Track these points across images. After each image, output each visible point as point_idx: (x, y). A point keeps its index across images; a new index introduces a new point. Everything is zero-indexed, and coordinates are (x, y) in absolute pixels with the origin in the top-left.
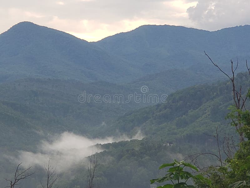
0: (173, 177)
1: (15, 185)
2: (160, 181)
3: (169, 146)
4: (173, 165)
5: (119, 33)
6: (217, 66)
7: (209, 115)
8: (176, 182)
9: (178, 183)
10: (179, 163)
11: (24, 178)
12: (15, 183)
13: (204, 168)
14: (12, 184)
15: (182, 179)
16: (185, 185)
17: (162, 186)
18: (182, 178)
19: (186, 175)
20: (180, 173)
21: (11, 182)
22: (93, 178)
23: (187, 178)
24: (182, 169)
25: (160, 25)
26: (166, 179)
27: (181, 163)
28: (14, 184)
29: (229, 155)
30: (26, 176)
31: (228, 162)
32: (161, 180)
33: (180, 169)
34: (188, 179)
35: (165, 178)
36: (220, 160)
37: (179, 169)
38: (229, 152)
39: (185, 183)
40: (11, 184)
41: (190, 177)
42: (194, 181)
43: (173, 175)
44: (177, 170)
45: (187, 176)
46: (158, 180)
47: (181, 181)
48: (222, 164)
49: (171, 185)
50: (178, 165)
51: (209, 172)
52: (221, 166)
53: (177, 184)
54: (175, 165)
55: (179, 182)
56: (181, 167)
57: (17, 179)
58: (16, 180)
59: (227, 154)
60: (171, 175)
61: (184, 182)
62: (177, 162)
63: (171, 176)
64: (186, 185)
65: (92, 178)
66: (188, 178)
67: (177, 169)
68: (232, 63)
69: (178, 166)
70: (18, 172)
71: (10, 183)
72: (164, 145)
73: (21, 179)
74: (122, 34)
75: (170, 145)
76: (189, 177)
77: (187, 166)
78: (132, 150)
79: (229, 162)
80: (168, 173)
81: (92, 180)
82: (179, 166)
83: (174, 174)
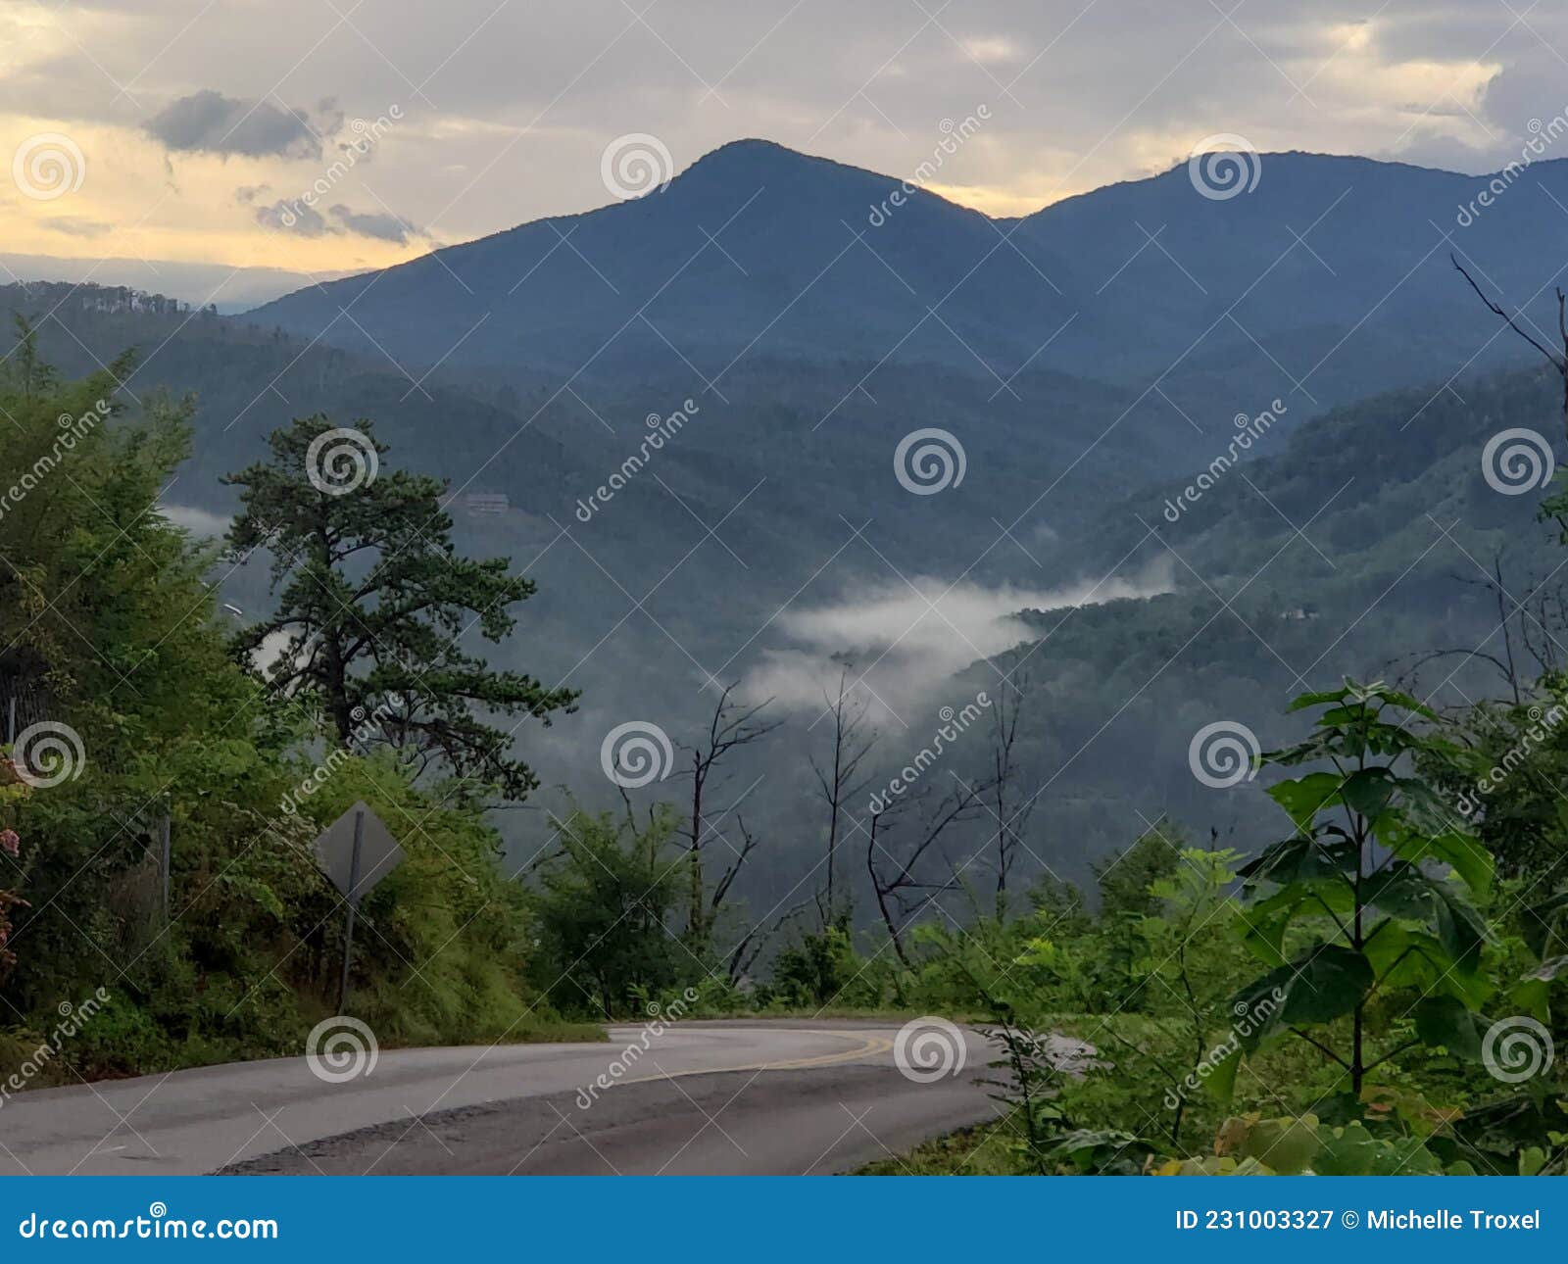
0: (1341, 745)
1: (711, 765)
2: (1286, 760)
3: (1302, 620)
4: (1339, 697)
5: (1113, 183)
6: (1501, 313)
7: (1461, 501)
8: (1351, 764)
9: (1358, 768)
10: (1365, 692)
11: (744, 741)
12: (711, 758)
13: (1447, 708)
14: (702, 762)
15: (1374, 754)
16: (1388, 778)
17: (1297, 780)
18: (1376, 750)
19: (1390, 738)
20: (1367, 730)
21: (698, 755)
22: (1011, 740)
23: (1395, 749)
24: (1376, 716)
25: (1271, 154)
26: (1313, 751)
27: (1372, 690)
28: (709, 761)
29: (1546, 656)
30: (755, 732)
31: (1547, 686)
32: (1292, 756)
33: (1366, 714)
34: (1399, 754)
35: (1306, 748)
36: (1511, 678)
37: (1362, 717)
38: (1545, 646)
39: (1386, 771)
40: (697, 764)
41: (1407, 746)
42: (1414, 758)
43: (1337, 740)
44: (1356, 719)
45: (1394, 742)
46: (1279, 757)
47: (1371, 760)
48: (1519, 692)
49: (1333, 776)
50: (1361, 699)
51: (1473, 725)
52: (1514, 701)
53: (1356, 774)
54: (1347, 701)
55: (1365, 767)
56: (1372, 706)
57: (720, 742)
58: (715, 747)
59: (1540, 657)
60: (1331, 737)
61: (1385, 766)
62: (1357, 687)
63: (1331, 743)
64: (1393, 776)
65: (1007, 740)
66: (1400, 749)
67: (1354, 714)
68: (1562, 299)
69: (1360, 701)
70: (723, 716)
71: (695, 757)
72: (1284, 616)
73: (734, 742)
74: (1122, 187)
75: (1308, 617)
76: (1403, 744)
77: (1395, 702)
78: (1160, 634)
79: (1553, 687)
80: (1322, 727)
81: (1007, 749)
82: (1364, 703)
83: (1341, 734)
